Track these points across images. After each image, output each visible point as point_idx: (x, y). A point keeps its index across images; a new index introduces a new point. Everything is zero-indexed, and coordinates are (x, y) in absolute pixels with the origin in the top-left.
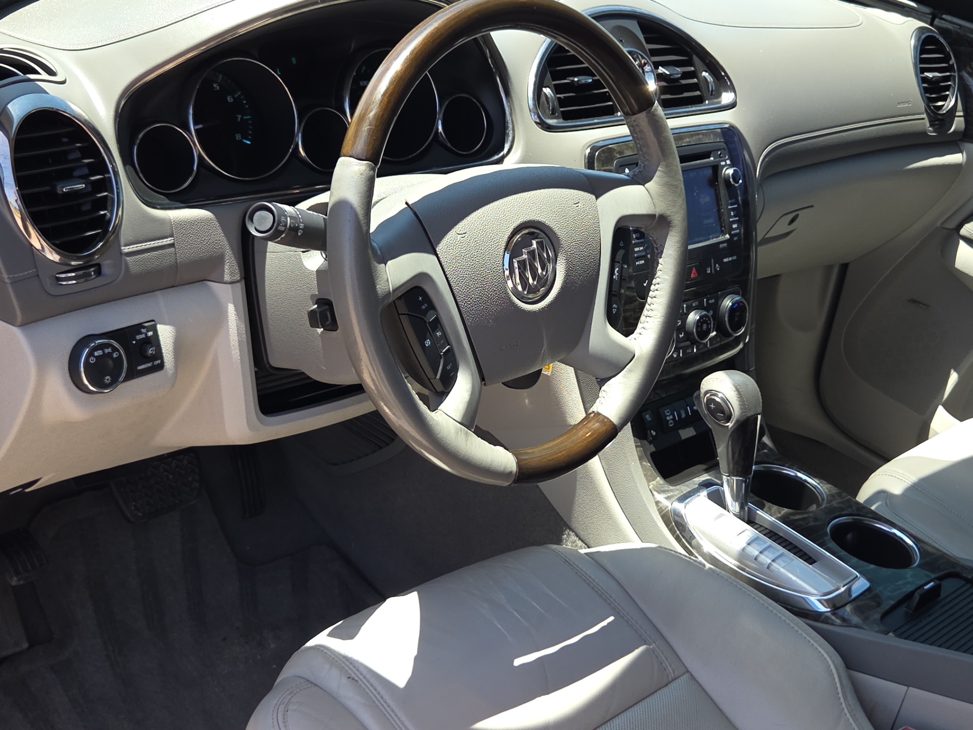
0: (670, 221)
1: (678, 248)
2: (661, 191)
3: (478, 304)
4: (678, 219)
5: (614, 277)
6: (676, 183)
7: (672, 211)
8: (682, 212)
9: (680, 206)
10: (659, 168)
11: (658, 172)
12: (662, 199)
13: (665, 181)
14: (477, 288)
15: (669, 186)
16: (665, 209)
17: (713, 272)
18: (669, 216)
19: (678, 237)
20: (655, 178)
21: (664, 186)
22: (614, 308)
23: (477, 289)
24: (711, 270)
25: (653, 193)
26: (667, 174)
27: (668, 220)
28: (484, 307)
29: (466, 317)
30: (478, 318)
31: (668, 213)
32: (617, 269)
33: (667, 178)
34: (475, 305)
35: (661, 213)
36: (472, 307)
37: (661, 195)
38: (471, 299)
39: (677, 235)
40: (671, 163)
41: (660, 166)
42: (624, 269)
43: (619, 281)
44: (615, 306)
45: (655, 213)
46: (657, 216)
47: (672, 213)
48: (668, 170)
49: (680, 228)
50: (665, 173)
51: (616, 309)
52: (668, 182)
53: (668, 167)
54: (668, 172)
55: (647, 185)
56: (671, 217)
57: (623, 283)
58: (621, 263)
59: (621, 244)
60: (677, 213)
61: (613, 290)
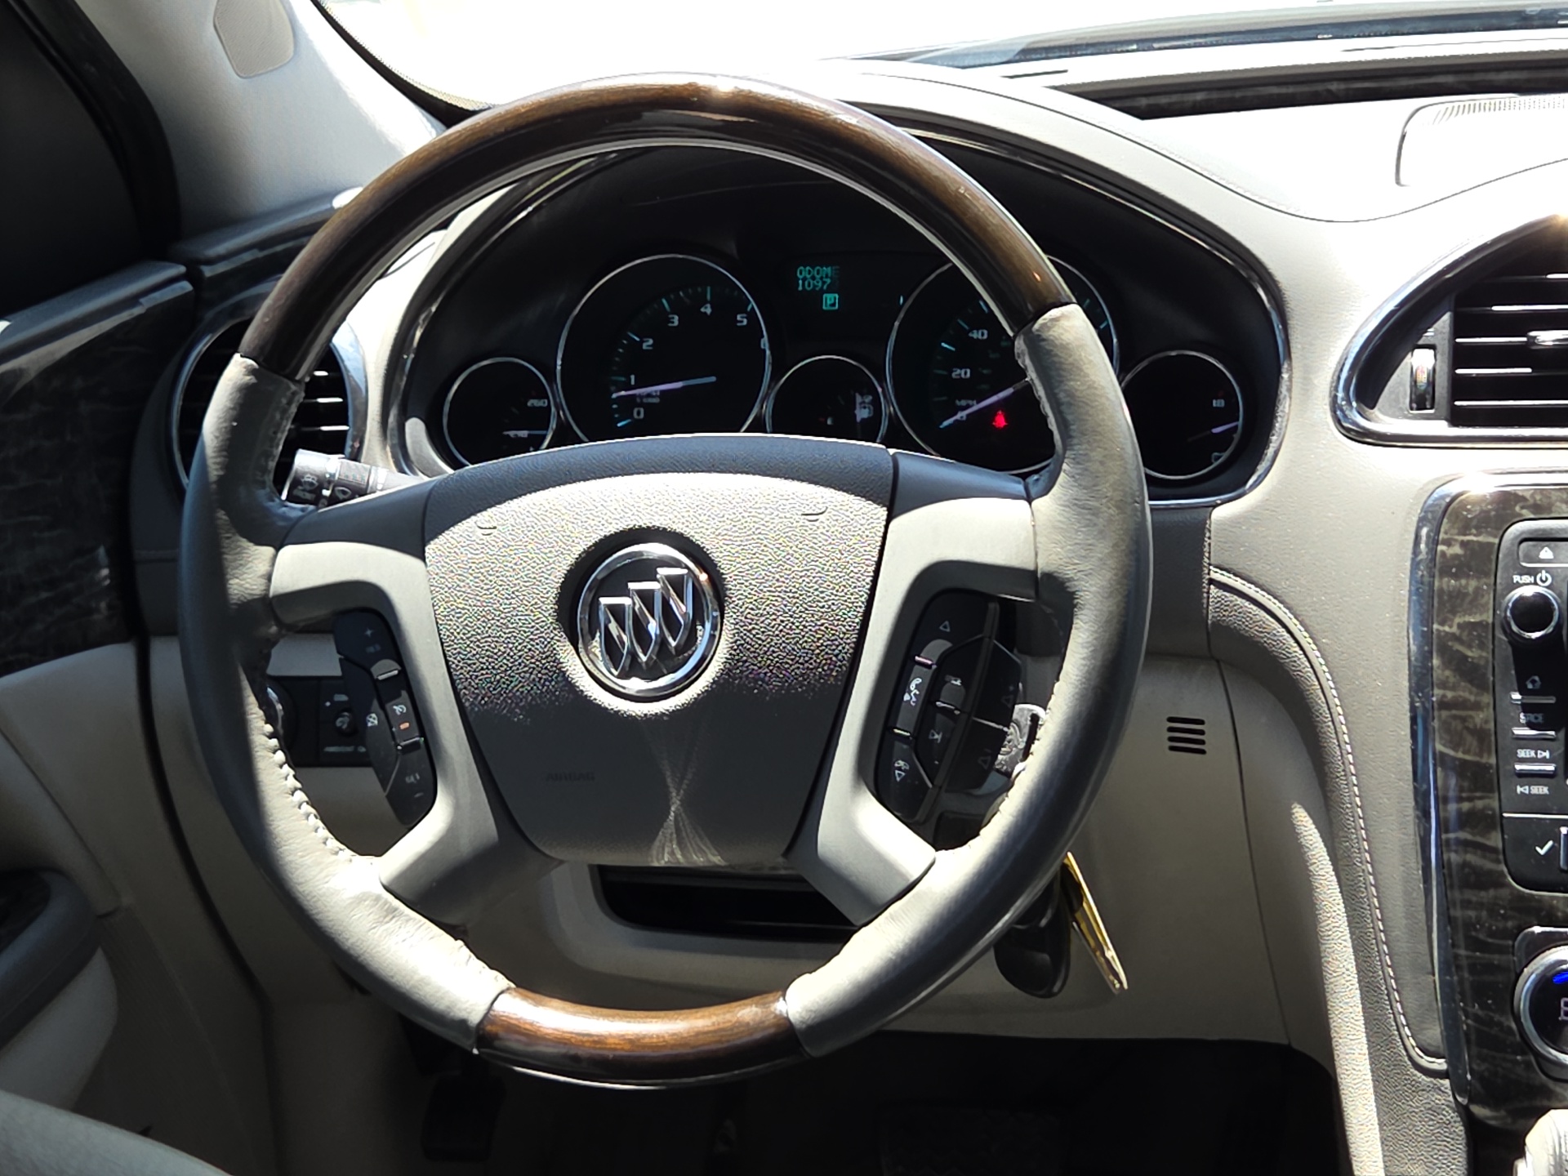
0: (1074, 593)
1: (1084, 659)
2: (1060, 518)
3: (487, 668)
4: (1093, 589)
5: (906, 697)
6: (1096, 504)
7: (1081, 567)
8: (1109, 575)
9: (1101, 559)
10: (1065, 466)
11: (1062, 474)
12: (1060, 537)
13: (1072, 495)
14: (489, 636)
15: (1081, 510)
16: (1061, 562)
18: (1069, 580)
19: (1087, 634)
20: (1056, 489)
21: (1067, 506)
22: (899, 769)
23: (489, 639)
25: (1041, 519)
26: (1076, 481)
27: (1069, 590)
28: (502, 677)
29: (461, 690)
30: (489, 697)
31: (1069, 572)
32: (918, 681)
33: (1075, 489)
34: (482, 669)
35: (1047, 569)
36: (475, 671)
37: (1062, 528)
38: (474, 655)
39: (1086, 626)
40: (1086, 455)
41: (1066, 460)
42: (947, 685)
43: (918, 709)
44: (901, 763)
45: (1031, 567)
46: (1039, 575)
47: (1079, 574)
48: (1079, 471)
49: (1095, 612)
50: (1073, 477)
51: (904, 771)
52: (1076, 499)
53: (1078, 463)
54: (1078, 474)
55: (1034, 503)
56: (1076, 583)
57: (939, 717)
58: (936, 670)
59: (945, 627)
60: (1090, 574)
61: (898, 726)
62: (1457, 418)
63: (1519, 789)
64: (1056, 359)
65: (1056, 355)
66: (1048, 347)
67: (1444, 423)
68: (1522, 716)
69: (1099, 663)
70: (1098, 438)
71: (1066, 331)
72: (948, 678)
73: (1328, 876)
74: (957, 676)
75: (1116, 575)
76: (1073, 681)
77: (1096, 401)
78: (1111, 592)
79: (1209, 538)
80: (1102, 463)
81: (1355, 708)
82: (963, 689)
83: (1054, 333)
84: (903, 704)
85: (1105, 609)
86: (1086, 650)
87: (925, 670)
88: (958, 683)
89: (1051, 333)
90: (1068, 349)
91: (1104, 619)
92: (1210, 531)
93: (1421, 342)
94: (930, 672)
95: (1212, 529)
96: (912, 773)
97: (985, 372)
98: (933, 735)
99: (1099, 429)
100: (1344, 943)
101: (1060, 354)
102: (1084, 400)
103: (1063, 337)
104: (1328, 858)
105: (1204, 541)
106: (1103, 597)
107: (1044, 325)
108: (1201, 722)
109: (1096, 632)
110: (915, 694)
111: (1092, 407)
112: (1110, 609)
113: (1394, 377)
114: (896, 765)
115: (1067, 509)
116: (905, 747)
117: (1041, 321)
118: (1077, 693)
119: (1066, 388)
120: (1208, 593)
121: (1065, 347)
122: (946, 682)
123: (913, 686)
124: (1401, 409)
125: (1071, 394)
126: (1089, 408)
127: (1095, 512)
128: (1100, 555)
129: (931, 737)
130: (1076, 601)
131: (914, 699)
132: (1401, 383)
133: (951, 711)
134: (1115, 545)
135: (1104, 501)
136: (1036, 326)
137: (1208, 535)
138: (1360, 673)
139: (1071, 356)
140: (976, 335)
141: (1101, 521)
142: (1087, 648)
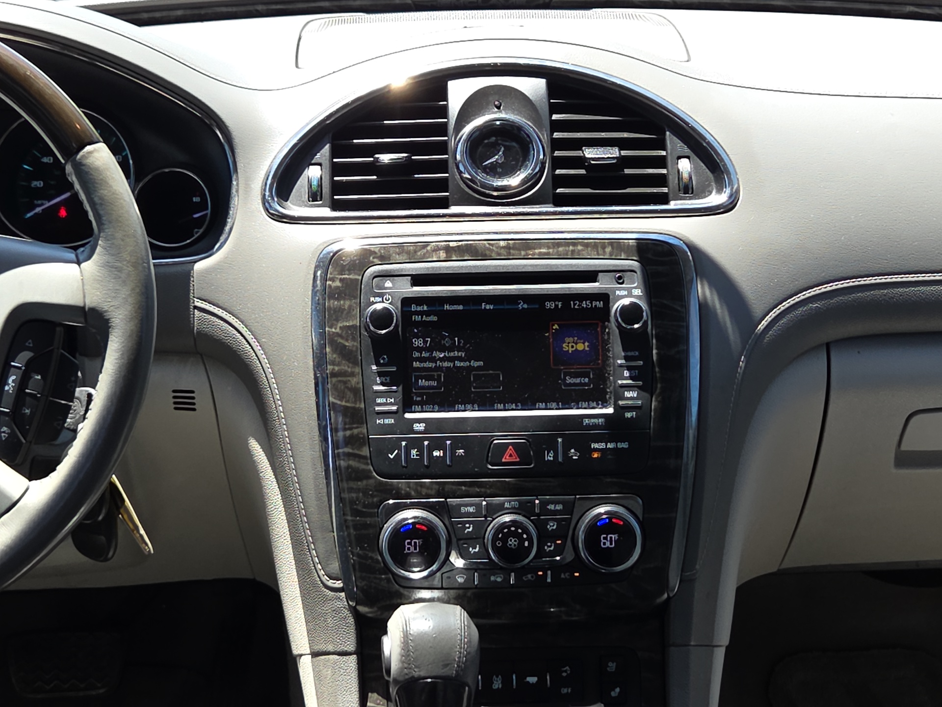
0: (108, 320)
1: (116, 359)
2: (98, 274)
4: (121, 316)
5: (7, 388)
6: (119, 264)
7: (112, 304)
8: (129, 308)
9: (124, 298)
10: (100, 242)
11: (98, 247)
12: (98, 286)
13: (105, 259)
15: (111, 268)
16: (100, 301)
17: (560, 459)
18: (106, 311)
19: (118, 344)
20: (95, 257)
21: (102, 267)
22: (4, 432)
24: (556, 456)
25: (86, 275)
26: (107, 251)
27: (105, 317)
31: (105, 306)
32: (14, 377)
33: (107, 256)
35: (93, 305)
37: (98, 280)
39: (117, 340)
40: (112, 235)
41: (100, 239)
42: (32, 380)
43: (14, 395)
44: (5, 429)
45: (82, 305)
46: (87, 309)
47: (112, 308)
48: (108, 245)
49: (122, 331)
50: (106, 249)
51: (7, 433)
52: (108, 262)
53: (108, 240)
54: (108, 247)
55: (83, 265)
56: (109, 313)
57: (28, 399)
58: (24, 370)
59: (29, 343)
60: (118, 307)
61: (2, 406)
62: (336, 206)
63: (378, 421)
64: (91, 177)
65: (91, 174)
66: (86, 170)
67: (328, 209)
68: (378, 378)
69: (126, 362)
70: (120, 224)
71: (97, 159)
72: (33, 374)
73: (271, 478)
74: (38, 374)
75: (134, 307)
76: (110, 373)
77: (117, 202)
78: (132, 318)
79: (193, 281)
80: (123, 240)
81: (282, 379)
82: (42, 381)
83: (89, 161)
84: (5, 392)
85: (128, 328)
86: (118, 354)
87: (18, 370)
88: (39, 377)
89: (88, 161)
90: (99, 171)
91: (128, 335)
92: (193, 277)
93: (313, 162)
94: (20, 372)
95: (195, 276)
96: (12, 435)
97: (52, 183)
98: (25, 410)
99: (120, 219)
100: (282, 518)
101: (94, 174)
102: (110, 201)
103: (96, 164)
104: (270, 468)
105: (190, 283)
106: (127, 321)
107: (83, 156)
108: (193, 392)
109: (123, 342)
110: (12, 386)
111: (115, 206)
112: (131, 328)
113: (299, 182)
114: (2, 430)
115: (103, 268)
116: (7, 418)
117: (81, 153)
118: (113, 380)
119: (99, 194)
120: (194, 314)
121: (97, 169)
122: (32, 377)
123: (10, 381)
124: (303, 202)
125: (101, 198)
126: (113, 206)
127: (119, 270)
128: (124, 296)
129: (23, 412)
130: (110, 324)
131: (12, 389)
132: (302, 186)
133: (35, 395)
134: (133, 289)
135: (125, 263)
136: (78, 157)
137: (192, 279)
138: (285, 358)
139: (101, 175)
140: (45, 160)
141: (123, 276)
142: (118, 352)
